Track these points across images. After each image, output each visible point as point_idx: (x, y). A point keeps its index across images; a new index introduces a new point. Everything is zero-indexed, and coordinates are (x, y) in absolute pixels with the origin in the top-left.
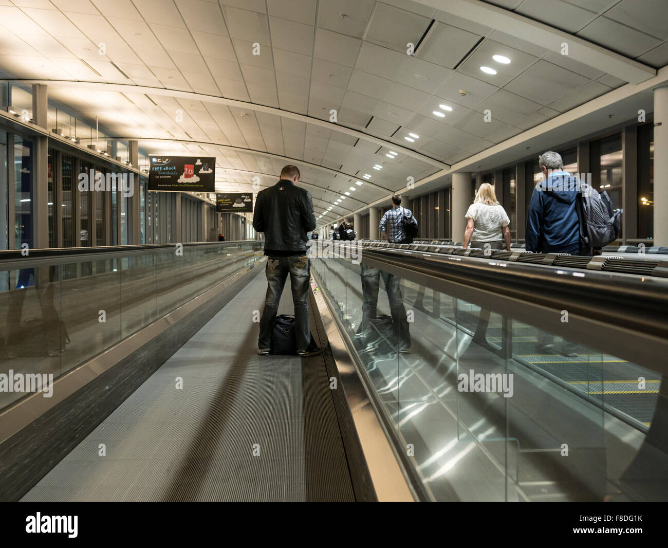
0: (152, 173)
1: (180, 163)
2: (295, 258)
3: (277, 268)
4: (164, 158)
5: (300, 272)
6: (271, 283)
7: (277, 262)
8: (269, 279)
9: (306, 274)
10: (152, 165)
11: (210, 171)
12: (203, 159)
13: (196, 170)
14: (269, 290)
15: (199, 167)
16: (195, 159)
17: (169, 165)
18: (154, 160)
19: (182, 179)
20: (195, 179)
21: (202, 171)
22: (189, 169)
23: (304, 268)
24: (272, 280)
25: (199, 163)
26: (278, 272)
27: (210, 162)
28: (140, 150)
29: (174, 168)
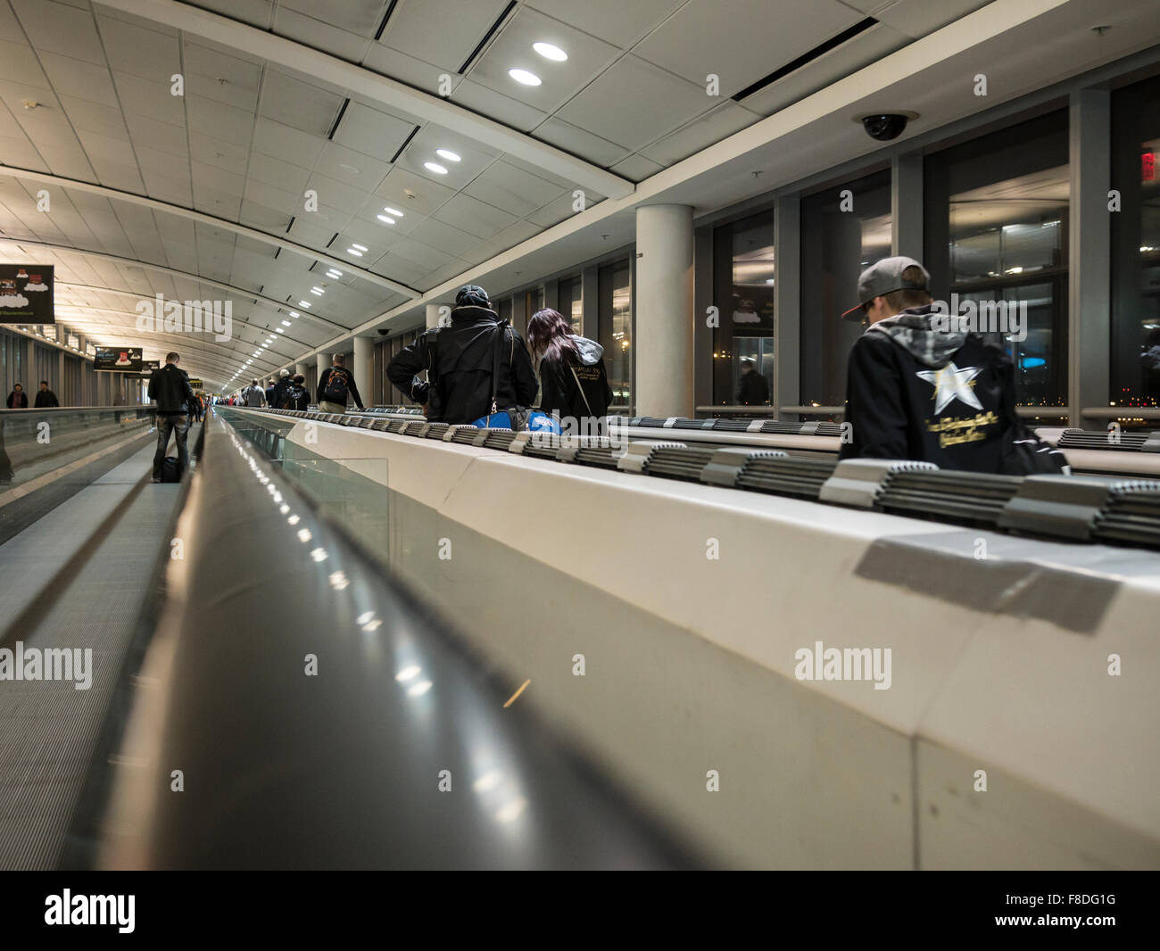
0: (97, 358)
1: (117, 352)
2: (177, 416)
3: (165, 423)
4: (105, 348)
5: (181, 426)
7: (165, 419)
8: (160, 431)
10: (97, 353)
11: (139, 357)
12: (133, 349)
13: (129, 356)
14: (160, 439)
15: (131, 354)
16: (128, 349)
17: (109, 353)
18: (99, 349)
19: (119, 363)
20: (128, 363)
21: (133, 357)
22: (123, 356)
23: (184, 424)
24: (163, 431)
25: (131, 351)
26: (167, 426)
27: (139, 351)
28: (87, 342)
29: (113, 355)
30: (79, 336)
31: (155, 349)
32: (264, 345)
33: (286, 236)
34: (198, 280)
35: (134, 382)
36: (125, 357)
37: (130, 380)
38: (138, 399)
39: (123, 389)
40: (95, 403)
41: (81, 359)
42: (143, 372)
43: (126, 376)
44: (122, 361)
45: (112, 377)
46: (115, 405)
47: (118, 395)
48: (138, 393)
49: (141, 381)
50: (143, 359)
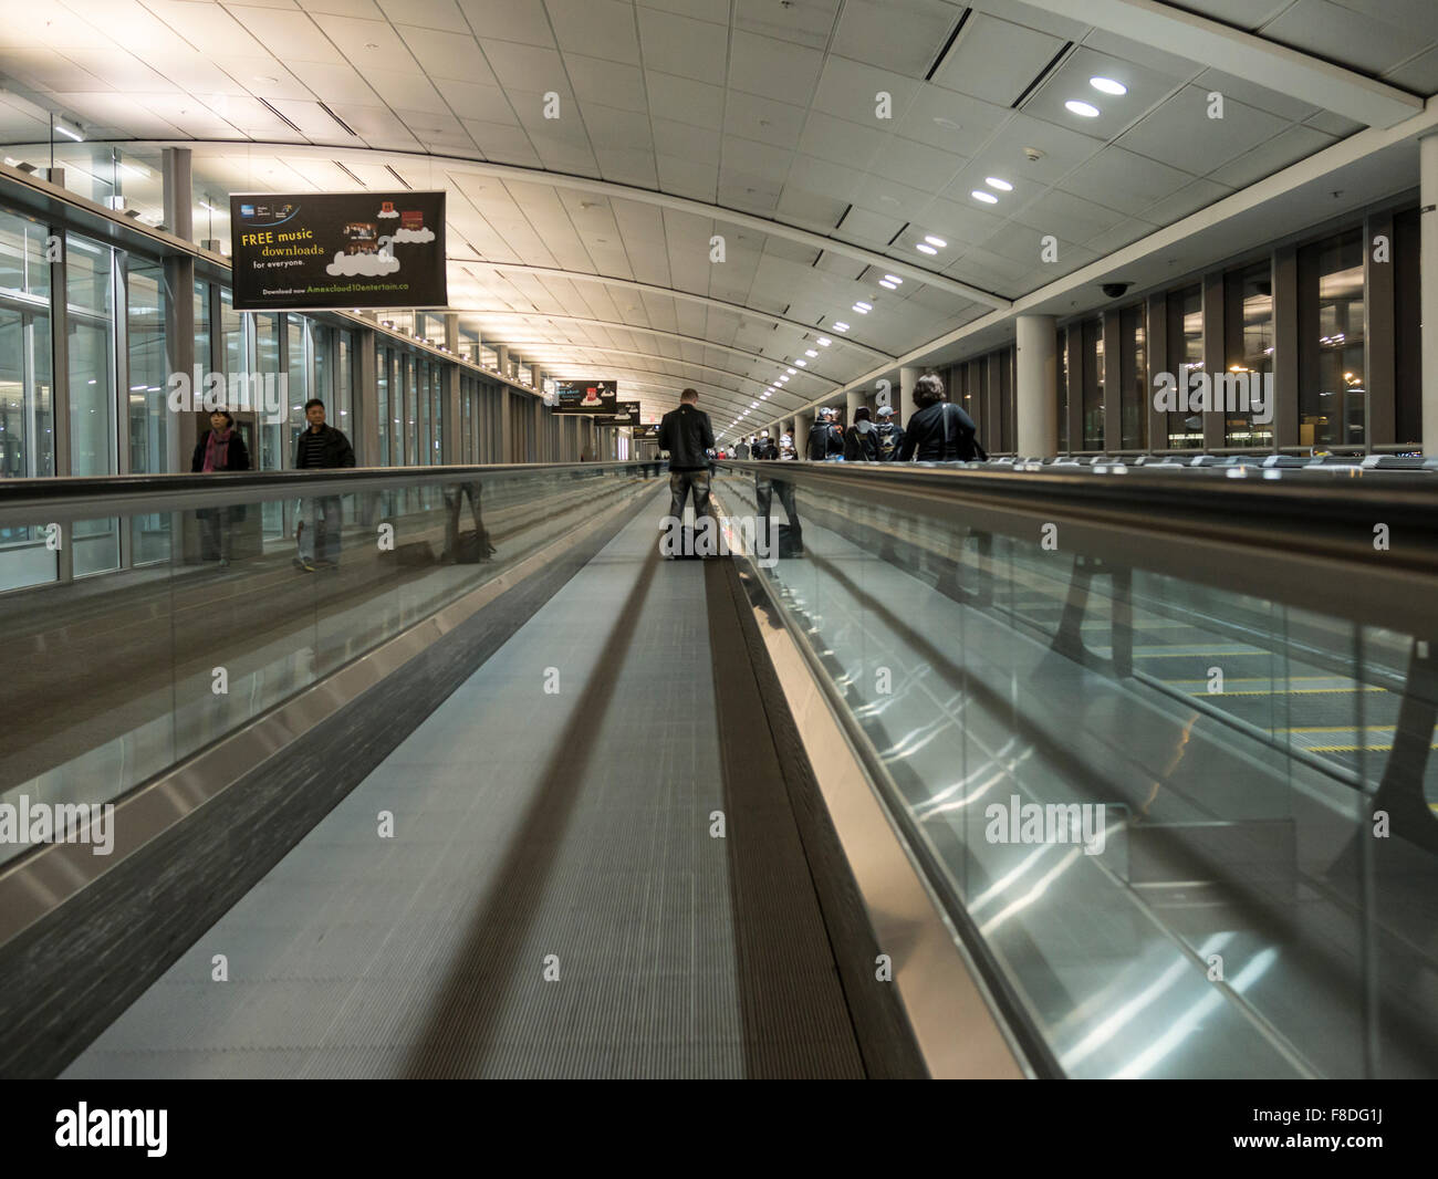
0: (558, 397)
1: (582, 387)
2: (696, 473)
3: (680, 482)
4: (567, 382)
5: (701, 485)
6: (676, 496)
7: (680, 477)
8: (673, 492)
9: (706, 487)
11: (612, 394)
12: (605, 383)
14: (673, 503)
15: (601, 390)
17: (572, 389)
18: (560, 385)
19: (585, 402)
20: (598, 402)
21: (604, 394)
22: (591, 393)
23: (704, 482)
24: (677, 493)
25: (601, 386)
26: (682, 486)
27: (612, 385)
28: (544, 376)
29: (577, 392)
30: (533, 367)
31: (634, 385)
32: (777, 384)
33: (835, 234)
34: (706, 301)
35: (607, 431)
36: (594, 395)
37: (603, 428)
38: (614, 455)
39: (593, 441)
40: (556, 459)
41: (536, 399)
42: (618, 417)
43: (598, 422)
44: (590, 399)
45: (579, 422)
46: (582, 460)
47: (587, 448)
48: (614, 447)
49: (617, 430)
50: (619, 400)
